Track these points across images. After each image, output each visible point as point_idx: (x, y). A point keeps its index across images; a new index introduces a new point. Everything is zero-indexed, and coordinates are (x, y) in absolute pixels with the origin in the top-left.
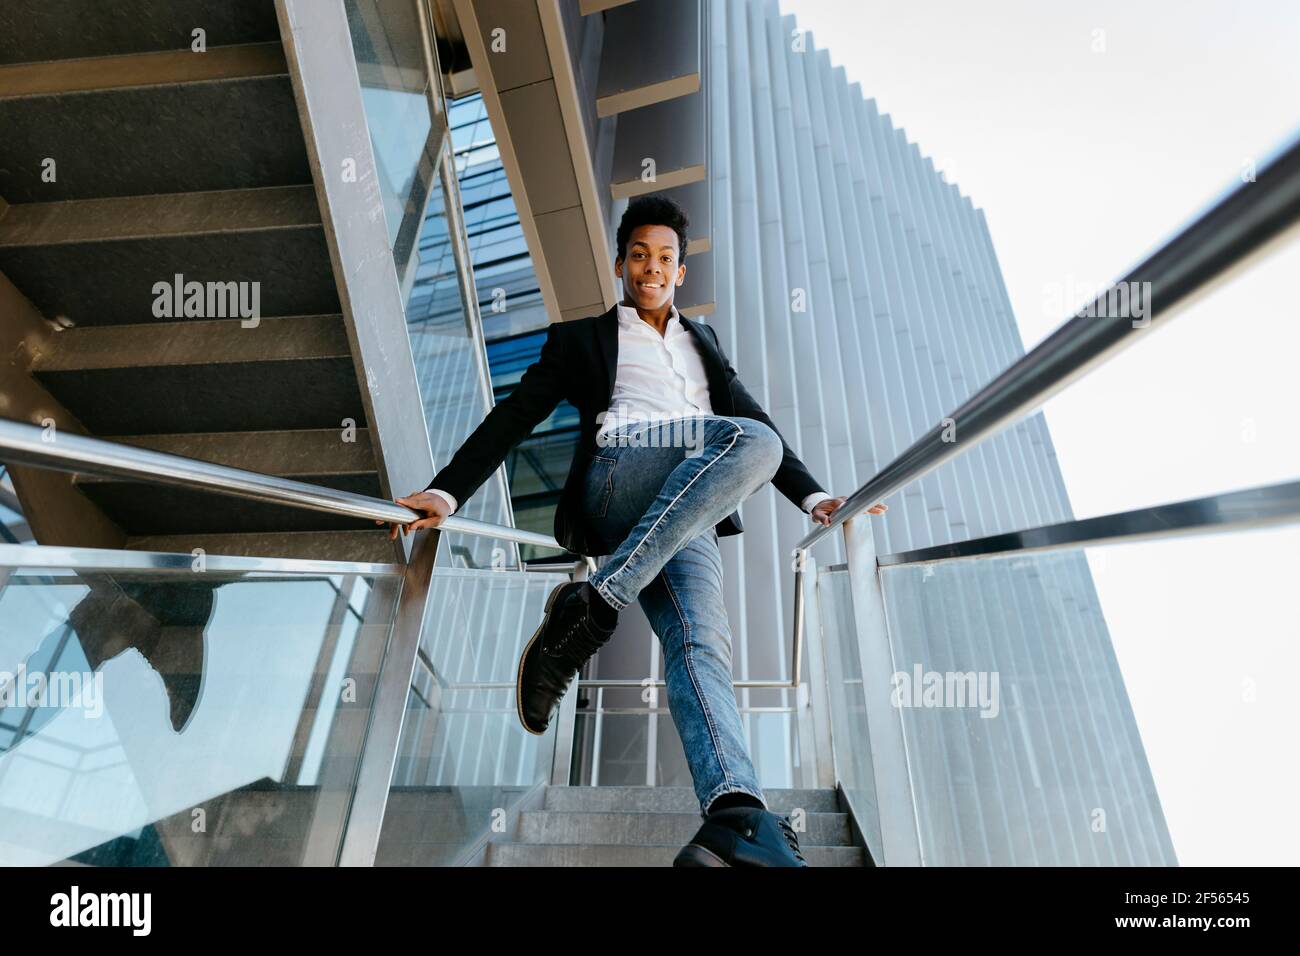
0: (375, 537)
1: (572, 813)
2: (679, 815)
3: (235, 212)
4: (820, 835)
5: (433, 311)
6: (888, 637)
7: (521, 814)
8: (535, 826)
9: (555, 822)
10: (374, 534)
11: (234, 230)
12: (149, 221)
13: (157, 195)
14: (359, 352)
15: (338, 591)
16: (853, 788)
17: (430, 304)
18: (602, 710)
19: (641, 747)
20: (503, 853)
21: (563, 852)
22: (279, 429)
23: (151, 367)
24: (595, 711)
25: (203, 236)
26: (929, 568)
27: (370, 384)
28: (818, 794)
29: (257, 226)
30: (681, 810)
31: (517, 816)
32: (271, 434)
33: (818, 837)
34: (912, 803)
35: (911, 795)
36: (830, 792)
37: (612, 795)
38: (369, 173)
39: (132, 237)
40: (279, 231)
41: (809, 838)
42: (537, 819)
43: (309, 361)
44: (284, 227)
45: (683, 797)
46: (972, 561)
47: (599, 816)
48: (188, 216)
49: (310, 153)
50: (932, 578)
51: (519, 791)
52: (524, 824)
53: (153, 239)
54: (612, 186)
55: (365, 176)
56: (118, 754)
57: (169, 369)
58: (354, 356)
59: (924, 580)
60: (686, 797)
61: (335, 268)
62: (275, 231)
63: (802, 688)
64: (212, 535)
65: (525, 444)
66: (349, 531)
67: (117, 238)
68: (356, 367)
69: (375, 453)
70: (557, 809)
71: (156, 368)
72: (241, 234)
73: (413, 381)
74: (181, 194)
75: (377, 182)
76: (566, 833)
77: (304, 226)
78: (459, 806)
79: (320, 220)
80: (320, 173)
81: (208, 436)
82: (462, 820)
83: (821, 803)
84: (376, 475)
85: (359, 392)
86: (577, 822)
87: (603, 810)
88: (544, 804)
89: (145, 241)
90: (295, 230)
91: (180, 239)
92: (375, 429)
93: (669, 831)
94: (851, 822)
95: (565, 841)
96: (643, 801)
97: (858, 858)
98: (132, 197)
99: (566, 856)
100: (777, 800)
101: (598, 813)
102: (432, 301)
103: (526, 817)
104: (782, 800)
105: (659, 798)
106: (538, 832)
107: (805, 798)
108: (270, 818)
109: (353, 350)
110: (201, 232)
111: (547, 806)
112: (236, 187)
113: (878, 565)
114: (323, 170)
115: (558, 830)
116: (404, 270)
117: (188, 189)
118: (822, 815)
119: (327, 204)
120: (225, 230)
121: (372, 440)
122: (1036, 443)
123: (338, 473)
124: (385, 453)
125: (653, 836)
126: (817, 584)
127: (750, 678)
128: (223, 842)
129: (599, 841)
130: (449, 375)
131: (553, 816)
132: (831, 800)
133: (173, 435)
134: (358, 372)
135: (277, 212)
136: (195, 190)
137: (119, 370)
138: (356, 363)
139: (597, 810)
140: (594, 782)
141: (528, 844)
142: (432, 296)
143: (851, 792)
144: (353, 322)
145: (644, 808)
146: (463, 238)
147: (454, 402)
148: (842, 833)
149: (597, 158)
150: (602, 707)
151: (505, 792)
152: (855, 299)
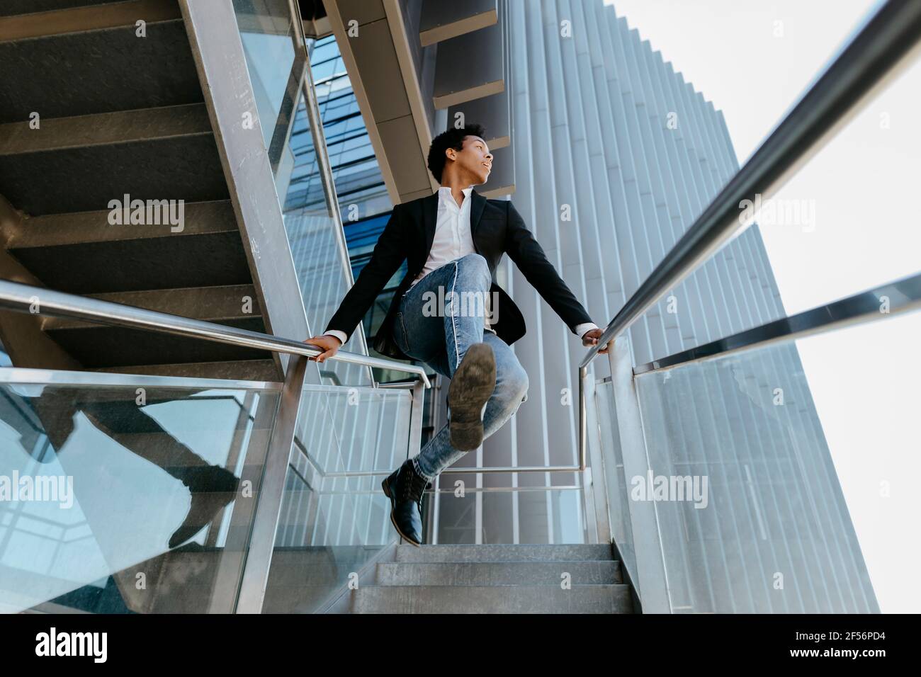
0: (264, 365)
1: (416, 563)
2: (494, 564)
3: (149, 125)
4: (599, 577)
5: (309, 201)
6: (641, 427)
7: (377, 565)
8: (389, 574)
9: (403, 570)
10: (263, 362)
11: (149, 139)
12: (87, 134)
13: (92, 115)
14: (244, 227)
15: (241, 406)
16: (623, 542)
17: (306, 196)
18: (439, 490)
19: (471, 517)
20: (364, 593)
21: (408, 592)
22: (190, 287)
23: (94, 243)
24: (434, 491)
25: (126, 144)
26: (668, 373)
27: (253, 250)
28: (598, 547)
29: (165, 135)
30: (496, 560)
31: (374, 567)
32: (185, 290)
33: (597, 578)
34: (660, 549)
35: (659, 544)
36: (607, 546)
37: (445, 551)
38: (247, 91)
39: (75, 146)
40: (182, 138)
41: (591, 580)
42: (390, 569)
43: (209, 235)
44: (186, 135)
45: (497, 551)
46: (696, 363)
47: (435, 565)
48: (114, 129)
49: (201, 77)
50: (670, 380)
51: (376, 549)
52: (380, 573)
53: (90, 147)
54: (434, 98)
55: (244, 94)
56: (86, 530)
57: (107, 244)
58: (241, 229)
59: (664, 382)
60: (500, 551)
61: (224, 164)
62: (179, 138)
63: (587, 471)
64: (145, 366)
65: (380, 297)
66: (244, 361)
67: (64, 147)
68: (242, 238)
69: (259, 302)
70: (406, 561)
71: (98, 243)
72: (154, 141)
73: (286, 249)
74: (110, 113)
75: (254, 98)
76: (411, 577)
77: (201, 133)
78: (332, 560)
79: (211, 129)
80: (209, 92)
81: (138, 293)
82: (335, 570)
83: (600, 553)
84: (261, 318)
85: (246, 257)
86: (419, 570)
87: (440, 561)
88: (395, 558)
89: (84, 149)
90: (194, 137)
91: (108, 147)
92: (258, 284)
93: (487, 575)
94: (621, 566)
95: (411, 584)
96: (468, 554)
97: (626, 592)
98: (74, 117)
99: (410, 594)
100: (567, 553)
101: (435, 563)
102: (308, 193)
103: (382, 567)
104: (571, 552)
105: (480, 553)
106: (390, 578)
107: (588, 550)
108: (197, 572)
109: (240, 225)
110: (124, 141)
111: (398, 559)
112: (150, 107)
113: (634, 374)
114: (211, 90)
115: (405, 576)
116: (277, 166)
117: (115, 109)
118: (600, 562)
119: (215, 116)
120: (142, 139)
121: (257, 293)
122: (765, 287)
123: (234, 318)
124: (266, 302)
125: (475, 579)
126: (595, 393)
127: (551, 465)
128: (164, 589)
129: (435, 583)
130: (324, 248)
131: (401, 567)
132: (608, 551)
133: (113, 293)
134: (244, 241)
135: (180, 123)
136: (120, 110)
137: (71, 245)
138: (242, 235)
139: (435, 561)
140: (435, 542)
141: (382, 586)
142: (308, 189)
143: (621, 545)
144: (239, 204)
145: (469, 560)
146: (324, 147)
147: (328, 268)
148: (615, 576)
149: (423, 80)
150: (440, 488)
151: (366, 550)
152: (625, 182)
